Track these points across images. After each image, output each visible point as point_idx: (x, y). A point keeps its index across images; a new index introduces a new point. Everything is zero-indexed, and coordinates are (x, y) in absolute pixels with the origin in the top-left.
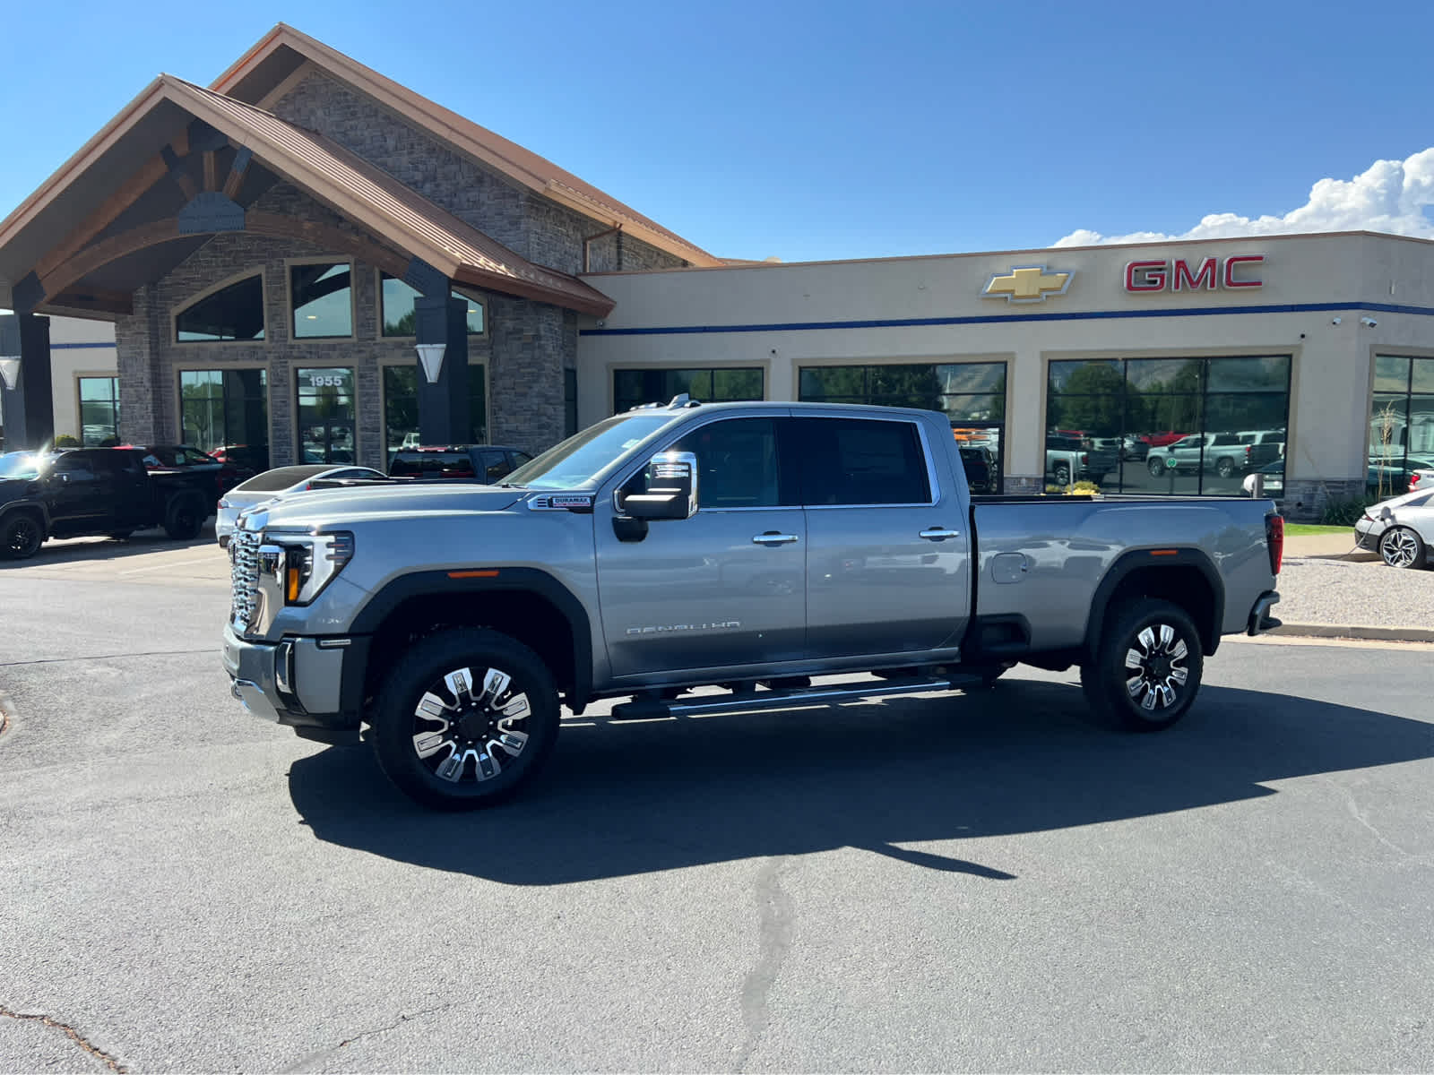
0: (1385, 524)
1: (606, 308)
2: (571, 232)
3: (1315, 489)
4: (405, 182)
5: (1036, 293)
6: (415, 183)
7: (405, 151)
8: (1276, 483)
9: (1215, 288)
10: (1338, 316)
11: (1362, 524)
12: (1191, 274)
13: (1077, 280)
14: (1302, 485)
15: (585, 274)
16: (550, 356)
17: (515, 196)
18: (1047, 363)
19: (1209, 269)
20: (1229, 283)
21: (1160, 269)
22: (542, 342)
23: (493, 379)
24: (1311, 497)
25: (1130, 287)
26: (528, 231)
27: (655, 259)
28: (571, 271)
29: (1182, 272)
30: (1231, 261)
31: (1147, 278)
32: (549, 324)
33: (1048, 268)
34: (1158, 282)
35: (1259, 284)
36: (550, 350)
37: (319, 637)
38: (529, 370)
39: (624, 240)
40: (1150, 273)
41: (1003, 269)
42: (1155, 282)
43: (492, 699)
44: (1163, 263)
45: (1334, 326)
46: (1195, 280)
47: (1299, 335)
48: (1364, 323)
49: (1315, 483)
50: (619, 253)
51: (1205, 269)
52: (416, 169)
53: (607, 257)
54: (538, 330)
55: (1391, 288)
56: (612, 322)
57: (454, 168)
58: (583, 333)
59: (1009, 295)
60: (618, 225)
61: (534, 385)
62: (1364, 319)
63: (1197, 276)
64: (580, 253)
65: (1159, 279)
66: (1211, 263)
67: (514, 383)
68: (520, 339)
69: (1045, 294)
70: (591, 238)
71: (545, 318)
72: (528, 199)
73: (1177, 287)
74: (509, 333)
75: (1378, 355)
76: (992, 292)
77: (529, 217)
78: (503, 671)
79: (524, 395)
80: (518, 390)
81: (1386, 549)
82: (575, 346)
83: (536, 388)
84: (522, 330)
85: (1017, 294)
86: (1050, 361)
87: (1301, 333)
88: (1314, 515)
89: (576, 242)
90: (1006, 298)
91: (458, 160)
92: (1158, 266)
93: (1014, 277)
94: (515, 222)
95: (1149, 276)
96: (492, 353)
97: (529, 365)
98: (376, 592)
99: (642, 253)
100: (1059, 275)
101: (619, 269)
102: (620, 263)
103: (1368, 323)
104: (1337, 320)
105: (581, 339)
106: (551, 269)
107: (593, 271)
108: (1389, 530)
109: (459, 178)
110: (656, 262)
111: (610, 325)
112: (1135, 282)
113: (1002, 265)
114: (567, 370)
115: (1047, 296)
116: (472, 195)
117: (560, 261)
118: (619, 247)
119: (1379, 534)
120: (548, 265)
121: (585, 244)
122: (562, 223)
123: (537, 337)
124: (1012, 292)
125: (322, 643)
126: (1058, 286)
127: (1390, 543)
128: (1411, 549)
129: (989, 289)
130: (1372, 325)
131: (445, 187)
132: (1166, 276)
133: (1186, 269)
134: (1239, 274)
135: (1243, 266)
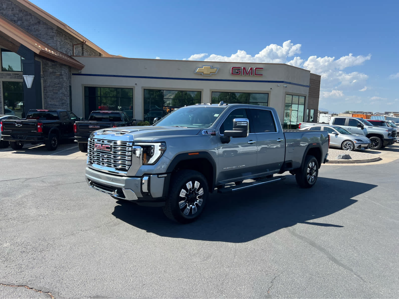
1: (82, 67)
2: (69, 42)
4: (10, 20)
5: (209, 73)
6: (15, 21)
7: (11, 10)
9: (252, 75)
10: (279, 84)
12: (247, 72)
13: (219, 71)
15: (73, 56)
16: (65, 81)
17: (52, 29)
18: (211, 92)
19: (251, 70)
20: (255, 74)
21: (239, 69)
22: (63, 77)
23: (44, 87)
25: (232, 74)
26: (56, 41)
27: (92, 53)
28: (69, 55)
29: (244, 70)
30: (256, 69)
32: (65, 71)
33: (212, 67)
34: (239, 73)
35: (262, 75)
36: (65, 79)
37: (158, 174)
38: (58, 85)
39: (85, 46)
40: (237, 70)
41: (200, 66)
42: (238, 72)
43: (196, 190)
44: (240, 68)
45: (278, 87)
46: (248, 73)
47: (270, 89)
48: (284, 86)
50: (83, 50)
51: (250, 71)
52: (14, 16)
53: (79, 51)
54: (61, 72)
55: (289, 78)
56: (83, 72)
57: (29, 17)
58: (73, 74)
59: (202, 73)
60: (85, 42)
61: (60, 90)
62: (284, 85)
63: (248, 72)
64: (72, 50)
65: (239, 72)
66: (251, 69)
67: (53, 89)
68: (55, 75)
69: (211, 74)
70: (75, 45)
71: (63, 69)
72: (57, 30)
73: (243, 74)
74: (51, 73)
75: (287, 94)
76: (197, 72)
77: (57, 36)
78: (199, 182)
79: (57, 93)
80: (54, 91)
82: (71, 78)
83: (61, 91)
84: (56, 73)
85: (204, 73)
86: (212, 92)
87: (271, 88)
89: (71, 45)
90: (201, 74)
91: (31, 15)
92: (239, 68)
93: (203, 68)
94: (52, 37)
95: (237, 71)
96: (44, 79)
97: (59, 84)
98: (172, 160)
99: (89, 51)
100: (215, 69)
101: (83, 55)
102: (83, 53)
103: (285, 86)
104: (279, 85)
105: (73, 76)
106: (64, 54)
107: (76, 55)
109: (31, 20)
110: (92, 54)
111: (82, 73)
112: (234, 72)
113: (200, 65)
114: (70, 86)
115: (212, 74)
116: (36, 27)
117: (66, 51)
118: (83, 48)
120: (63, 52)
121: (73, 46)
122: (67, 39)
123: (61, 75)
124: (203, 72)
125: (159, 176)
126: (214, 72)
129: (197, 71)
130: (286, 87)
131: (26, 23)
132: (241, 71)
133: (246, 70)
134: (258, 72)
135: (259, 70)
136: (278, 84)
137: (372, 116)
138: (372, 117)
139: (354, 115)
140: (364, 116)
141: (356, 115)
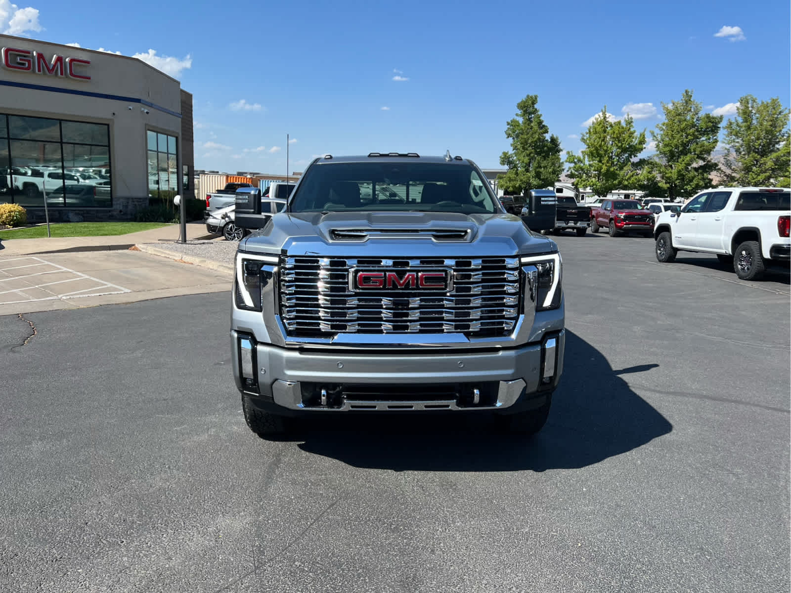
0: (225, 221)
3: (128, 203)
8: (61, 199)
9: (63, 76)
10: (132, 105)
11: (211, 221)
12: (48, 65)
14: (121, 200)
19: (59, 63)
20: (71, 74)
21: (27, 56)
24: (126, 207)
25: (7, 65)
29: (42, 61)
30: (72, 60)
31: (19, 60)
34: (27, 65)
35: (89, 78)
40: (21, 58)
42: (24, 64)
44: (29, 52)
45: (130, 111)
46: (50, 68)
47: (111, 114)
48: (142, 112)
49: (128, 198)
51: (55, 63)
62: (143, 109)
63: (51, 66)
65: (26, 63)
66: (59, 59)
73: (39, 70)
81: (227, 233)
87: (113, 112)
88: (129, 217)
92: (25, 54)
95: (20, 60)
108: (227, 224)
112: (11, 63)
119: (223, 226)
127: (229, 230)
128: (240, 232)
130: (147, 113)
132: (31, 61)
133: (44, 60)
134: (78, 70)
135: (79, 65)
136: (130, 105)
137: (261, 180)
138: (261, 182)
139: (231, 177)
140: (248, 180)
141: (234, 177)
